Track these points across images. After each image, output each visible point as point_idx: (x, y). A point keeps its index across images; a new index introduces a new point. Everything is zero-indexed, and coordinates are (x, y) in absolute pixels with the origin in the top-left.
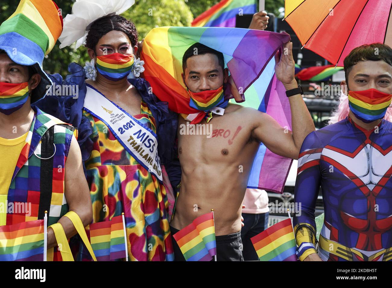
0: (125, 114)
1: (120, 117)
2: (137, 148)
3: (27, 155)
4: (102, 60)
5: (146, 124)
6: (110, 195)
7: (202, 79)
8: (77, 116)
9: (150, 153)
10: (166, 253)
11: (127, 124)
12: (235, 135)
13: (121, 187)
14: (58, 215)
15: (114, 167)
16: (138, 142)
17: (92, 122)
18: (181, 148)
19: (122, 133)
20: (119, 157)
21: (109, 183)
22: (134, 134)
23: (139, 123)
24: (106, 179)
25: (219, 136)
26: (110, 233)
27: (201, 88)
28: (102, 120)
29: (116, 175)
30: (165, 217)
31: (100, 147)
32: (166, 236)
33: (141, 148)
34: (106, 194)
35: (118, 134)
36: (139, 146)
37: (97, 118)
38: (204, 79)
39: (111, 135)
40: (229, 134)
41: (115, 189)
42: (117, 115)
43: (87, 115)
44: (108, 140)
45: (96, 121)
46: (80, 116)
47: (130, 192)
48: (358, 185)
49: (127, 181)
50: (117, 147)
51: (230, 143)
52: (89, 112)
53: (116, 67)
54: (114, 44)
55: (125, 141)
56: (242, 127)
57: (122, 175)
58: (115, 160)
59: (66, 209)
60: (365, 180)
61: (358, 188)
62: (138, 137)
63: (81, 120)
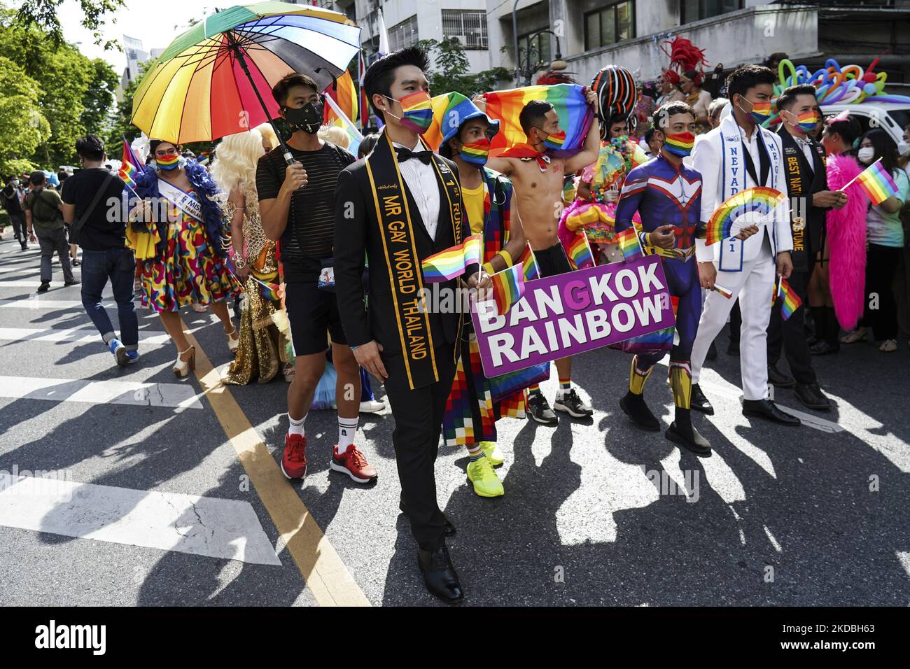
0: (181, 192)
1: (179, 195)
3: (489, 202)
23: (189, 196)
47: (185, 237)
48: (676, 203)
49: (182, 231)
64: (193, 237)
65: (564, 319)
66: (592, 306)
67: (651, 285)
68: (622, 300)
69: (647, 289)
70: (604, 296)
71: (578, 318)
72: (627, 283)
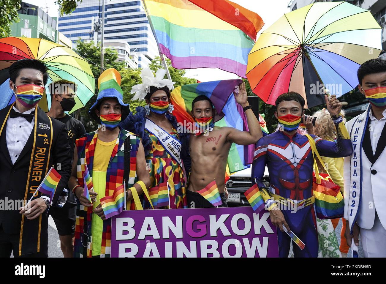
0: (165, 132)
1: (163, 134)
2: (172, 150)
3: (117, 150)
4: (153, 104)
5: (175, 137)
6: (158, 174)
7: (202, 112)
8: (142, 133)
9: (178, 152)
10: (184, 205)
11: (166, 137)
12: (219, 139)
13: (163, 169)
14: (133, 183)
15: (160, 159)
16: (172, 146)
17: (150, 135)
18: (190, 149)
19: (164, 142)
20: (162, 154)
21: (157, 167)
22: (170, 143)
23: (172, 137)
24: (156, 165)
25: (211, 141)
26: (158, 193)
27: (202, 116)
28: (154, 135)
29: (161, 164)
30: (183, 186)
31: (153, 148)
32: (184, 196)
33: (174, 150)
34: (156, 173)
35: (162, 142)
36: (173, 149)
37: (152, 134)
38: (203, 112)
39: (159, 143)
40: (216, 139)
41: (160, 171)
42: (161, 133)
43: (146, 132)
44: (157, 145)
45: (151, 135)
46: (144, 133)
47: (167, 172)
48: (289, 164)
49: (166, 166)
50: (161, 149)
51: (216, 144)
52: (148, 130)
53: (161, 108)
54: (160, 96)
55: (165, 146)
56: (222, 135)
57: (164, 163)
58: (161, 155)
59: (137, 179)
60: (292, 161)
61: (289, 165)
62: (172, 144)
63: (144, 134)
64: (173, 173)
65: (182, 242)
66: (207, 236)
67: (262, 228)
68: (234, 236)
69: (257, 231)
70: (219, 231)
71: (193, 244)
72: (241, 224)
